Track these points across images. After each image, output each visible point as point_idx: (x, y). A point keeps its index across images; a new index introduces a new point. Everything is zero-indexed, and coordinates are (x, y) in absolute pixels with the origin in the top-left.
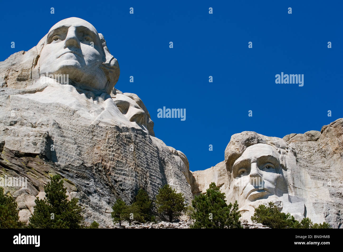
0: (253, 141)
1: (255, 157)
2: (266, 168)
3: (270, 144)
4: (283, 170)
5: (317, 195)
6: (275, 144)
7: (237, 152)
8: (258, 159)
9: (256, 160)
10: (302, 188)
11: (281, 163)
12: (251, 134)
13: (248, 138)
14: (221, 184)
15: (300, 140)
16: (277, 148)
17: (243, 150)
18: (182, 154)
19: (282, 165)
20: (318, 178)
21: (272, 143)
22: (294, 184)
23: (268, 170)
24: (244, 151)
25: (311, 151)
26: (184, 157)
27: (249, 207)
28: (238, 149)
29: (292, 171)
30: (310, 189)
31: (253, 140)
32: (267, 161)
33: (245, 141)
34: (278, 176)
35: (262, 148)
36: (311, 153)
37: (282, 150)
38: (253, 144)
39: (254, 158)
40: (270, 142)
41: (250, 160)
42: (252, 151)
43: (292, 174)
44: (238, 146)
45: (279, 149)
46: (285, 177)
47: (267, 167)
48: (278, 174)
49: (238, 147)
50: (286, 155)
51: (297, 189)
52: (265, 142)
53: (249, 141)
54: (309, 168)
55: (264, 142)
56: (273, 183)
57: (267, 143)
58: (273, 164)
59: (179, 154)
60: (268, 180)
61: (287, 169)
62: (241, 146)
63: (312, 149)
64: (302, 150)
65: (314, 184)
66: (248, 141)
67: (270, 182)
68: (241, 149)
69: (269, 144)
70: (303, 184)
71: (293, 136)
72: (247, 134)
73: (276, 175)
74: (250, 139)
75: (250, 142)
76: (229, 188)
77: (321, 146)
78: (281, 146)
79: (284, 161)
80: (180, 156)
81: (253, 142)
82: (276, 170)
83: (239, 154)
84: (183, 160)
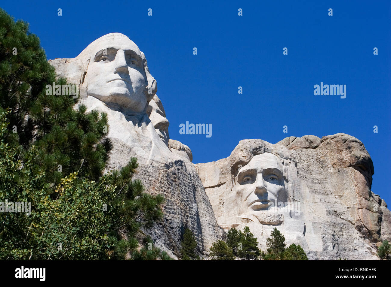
0: (260, 151)
1: (261, 168)
2: (270, 179)
3: (275, 154)
5: (314, 210)
6: (280, 154)
7: (245, 160)
8: (264, 170)
9: (262, 171)
10: (301, 201)
11: (284, 175)
12: (258, 142)
13: (256, 147)
14: (222, 182)
15: (300, 146)
16: (281, 159)
18: (188, 149)
19: (284, 177)
20: (315, 191)
21: (277, 153)
22: (294, 196)
23: (272, 181)
24: (251, 159)
25: (310, 161)
26: (190, 152)
27: (252, 216)
28: (246, 157)
29: (293, 183)
30: (307, 203)
31: (260, 150)
32: (272, 173)
33: (253, 150)
34: (280, 189)
35: (268, 159)
36: (309, 163)
37: (286, 161)
38: (260, 154)
39: (261, 169)
40: (275, 151)
41: (257, 170)
42: (259, 161)
43: (293, 187)
44: (246, 153)
45: (283, 160)
46: (286, 189)
47: (272, 178)
48: (281, 187)
49: (245, 155)
50: (289, 166)
52: (270, 151)
53: (256, 150)
54: (307, 180)
55: (269, 152)
56: (275, 195)
57: (273, 153)
58: (277, 176)
59: (186, 149)
60: (271, 192)
61: (289, 181)
62: (248, 154)
63: (311, 158)
64: (301, 158)
65: (312, 198)
66: (255, 150)
67: (273, 194)
68: (249, 157)
69: (274, 154)
70: (301, 197)
71: (293, 140)
72: (255, 143)
73: (279, 187)
74: (258, 148)
75: (258, 151)
76: (231, 190)
77: (319, 155)
78: (284, 157)
79: (286, 173)
80: (186, 151)
81: (260, 152)
82: (279, 182)
83: (246, 162)
84: (188, 156)
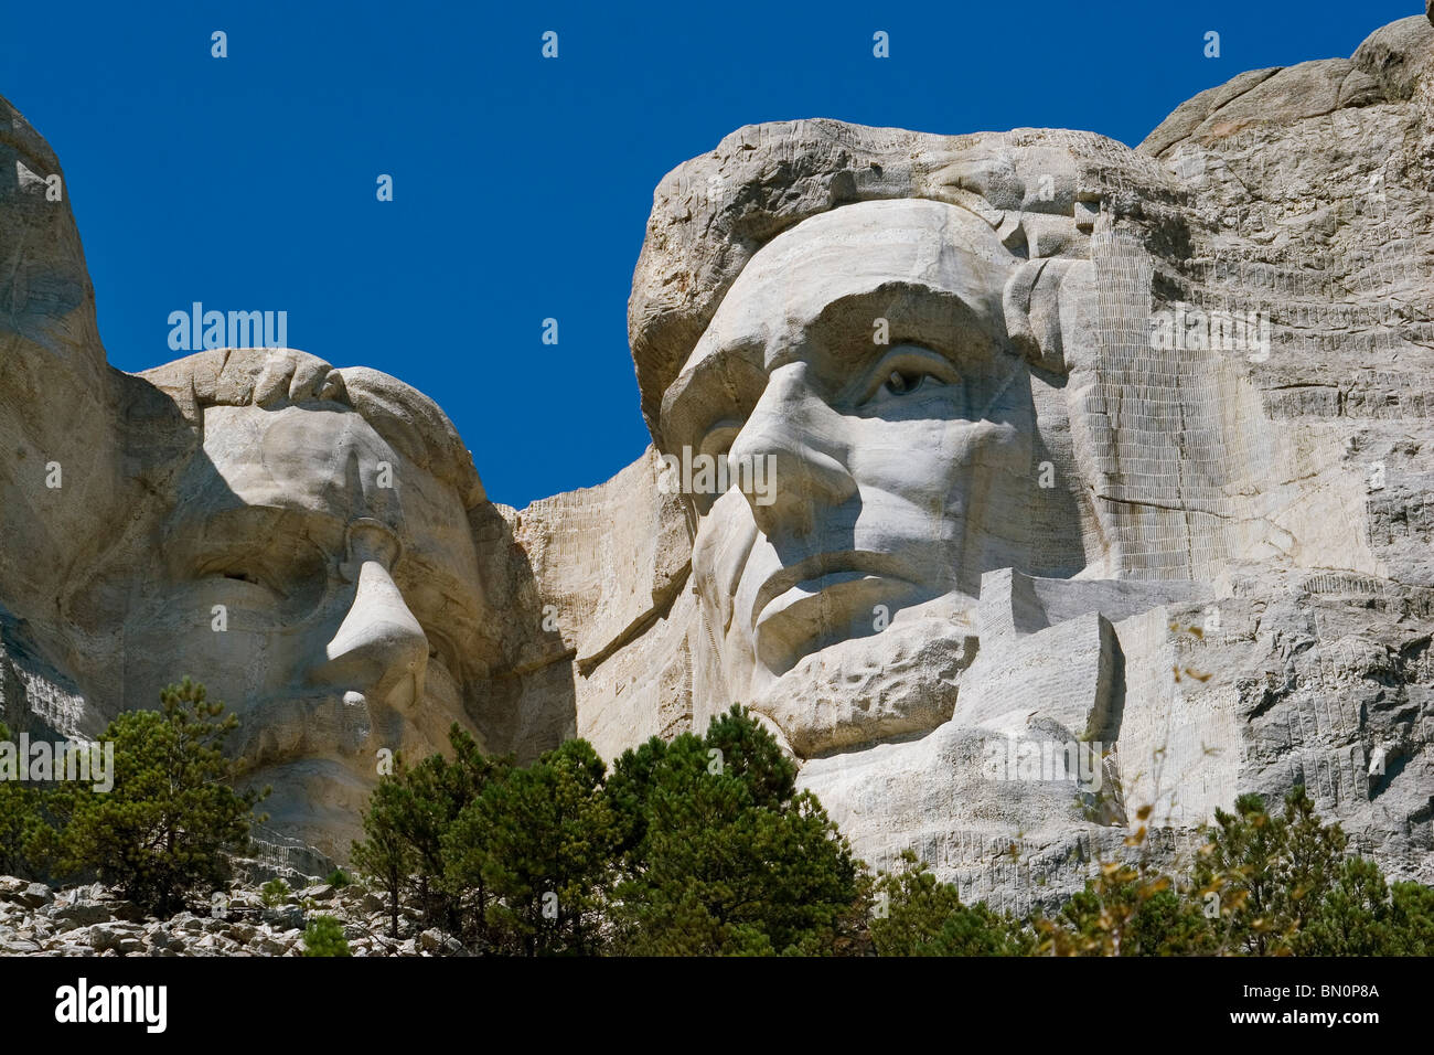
0: (794, 197)
1: (791, 321)
2: (883, 391)
3: (942, 192)
4: (1036, 383)
5: (1294, 540)
6: (984, 183)
7: (679, 301)
9: (799, 338)
10: (1192, 502)
11: (1014, 329)
13: (750, 177)
14: (675, 569)
15: (1279, 113)
16: (999, 214)
17: (722, 280)
20: (1341, 398)
21: (958, 185)
23: (896, 403)
24: (729, 282)
25: (1341, 190)
29: (1102, 378)
31: (792, 190)
33: (735, 207)
34: (973, 441)
35: (856, 240)
36: (1335, 205)
37: (1040, 226)
38: (793, 220)
39: (785, 329)
40: (944, 175)
41: (761, 346)
42: (778, 272)
43: (1102, 405)
44: (683, 252)
45: (1012, 221)
46: (1045, 435)
47: (895, 378)
48: (983, 426)
49: (681, 267)
50: (1075, 256)
51: (1148, 515)
52: (908, 186)
53: (761, 200)
55: (893, 189)
57: (924, 189)
60: (891, 487)
61: (1071, 367)
62: (701, 251)
63: (1352, 168)
64: (1262, 191)
66: (753, 205)
67: (910, 493)
68: (706, 271)
69: (938, 198)
70: (1201, 467)
72: (748, 147)
74: (774, 183)
75: (773, 206)
78: (1029, 198)
79: (1039, 309)
80: (361, 407)
81: (793, 204)
82: (968, 395)
83: (691, 317)
